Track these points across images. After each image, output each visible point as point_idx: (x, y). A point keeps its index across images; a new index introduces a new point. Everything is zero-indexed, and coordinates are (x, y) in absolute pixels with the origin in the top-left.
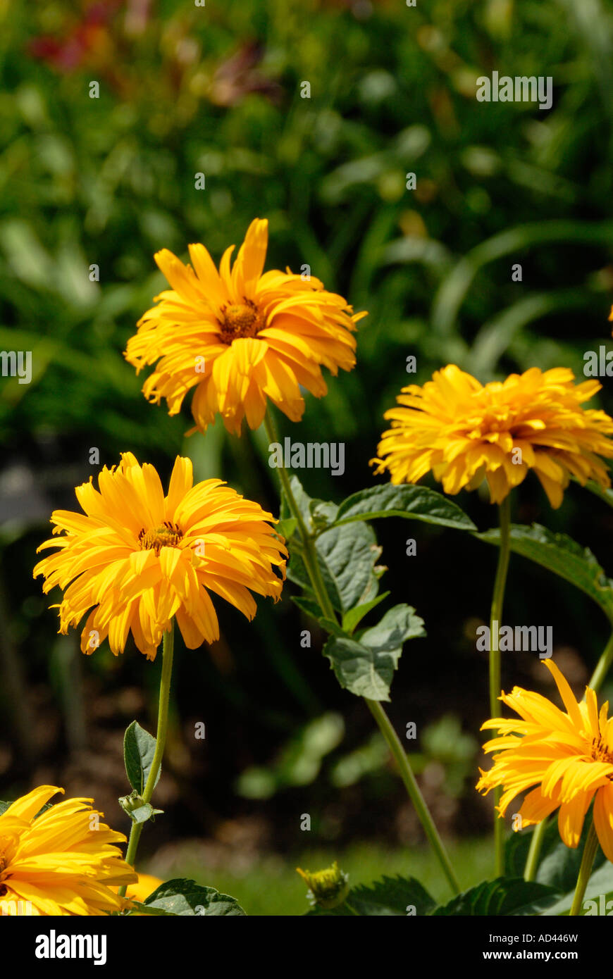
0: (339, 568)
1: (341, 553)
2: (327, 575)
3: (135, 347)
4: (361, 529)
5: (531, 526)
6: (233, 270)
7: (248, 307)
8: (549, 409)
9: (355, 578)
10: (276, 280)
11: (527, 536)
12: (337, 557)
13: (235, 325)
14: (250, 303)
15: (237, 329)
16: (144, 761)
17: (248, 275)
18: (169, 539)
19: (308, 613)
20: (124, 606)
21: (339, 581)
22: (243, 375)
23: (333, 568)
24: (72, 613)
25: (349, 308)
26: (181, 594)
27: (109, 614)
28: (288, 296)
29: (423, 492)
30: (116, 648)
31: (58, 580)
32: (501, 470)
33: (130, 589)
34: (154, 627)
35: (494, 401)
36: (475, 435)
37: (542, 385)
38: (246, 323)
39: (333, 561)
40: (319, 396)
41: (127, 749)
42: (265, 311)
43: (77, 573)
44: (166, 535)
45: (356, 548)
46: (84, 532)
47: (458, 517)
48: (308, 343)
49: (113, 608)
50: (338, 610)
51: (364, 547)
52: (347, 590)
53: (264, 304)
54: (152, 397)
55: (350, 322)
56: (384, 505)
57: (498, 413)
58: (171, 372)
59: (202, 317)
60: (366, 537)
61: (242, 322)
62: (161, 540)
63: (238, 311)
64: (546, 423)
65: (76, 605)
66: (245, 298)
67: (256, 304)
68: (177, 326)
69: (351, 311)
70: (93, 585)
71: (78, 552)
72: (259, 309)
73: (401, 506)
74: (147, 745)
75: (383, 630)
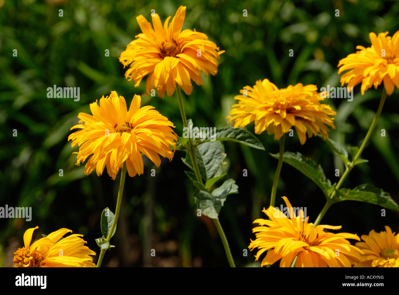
0: (208, 161)
1: (209, 155)
2: (202, 164)
3: (123, 56)
4: (219, 145)
5: (296, 153)
6: (169, 27)
7: (173, 43)
8: (304, 102)
9: (214, 166)
10: (188, 33)
11: (293, 157)
12: (207, 156)
13: (167, 51)
14: (174, 42)
15: (168, 52)
16: (109, 225)
17: (176, 29)
18: (127, 129)
19: (191, 179)
20: (104, 156)
21: (207, 167)
22: (167, 72)
23: (205, 161)
24: (82, 156)
25: (218, 48)
26: (129, 153)
27: (97, 159)
28: (191, 40)
29: (244, 131)
30: (99, 173)
31: (78, 143)
32: (280, 126)
33: (107, 149)
34: (116, 165)
35: (281, 96)
36: (271, 109)
37: (302, 91)
38: (172, 50)
39: (205, 158)
40: (199, 85)
41: (102, 219)
42: (181, 46)
43: (86, 139)
44: (126, 127)
45: (216, 153)
46: (91, 123)
47: (258, 144)
48: (197, 62)
49: (99, 156)
50: (204, 179)
51: (219, 153)
52: (209, 171)
53: (181, 43)
54: (129, 78)
55: (217, 55)
56: (227, 135)
57: (282, 101)
58: (136, 68)
59: (153, 46)
60: (220, 149)
61: (170, 50)
62: (123, 129)
63: (169, 45)
64: (302, 107)
65: (84, 153)
66: (173, 40)
67: (177, 43)
68: (142, 48)
69: (218, 50)
70: (92, 146)
71: (87, 131)
72: (178, 45)
73: (234, 136)
74: (112, 218)
75: (221, 189)
